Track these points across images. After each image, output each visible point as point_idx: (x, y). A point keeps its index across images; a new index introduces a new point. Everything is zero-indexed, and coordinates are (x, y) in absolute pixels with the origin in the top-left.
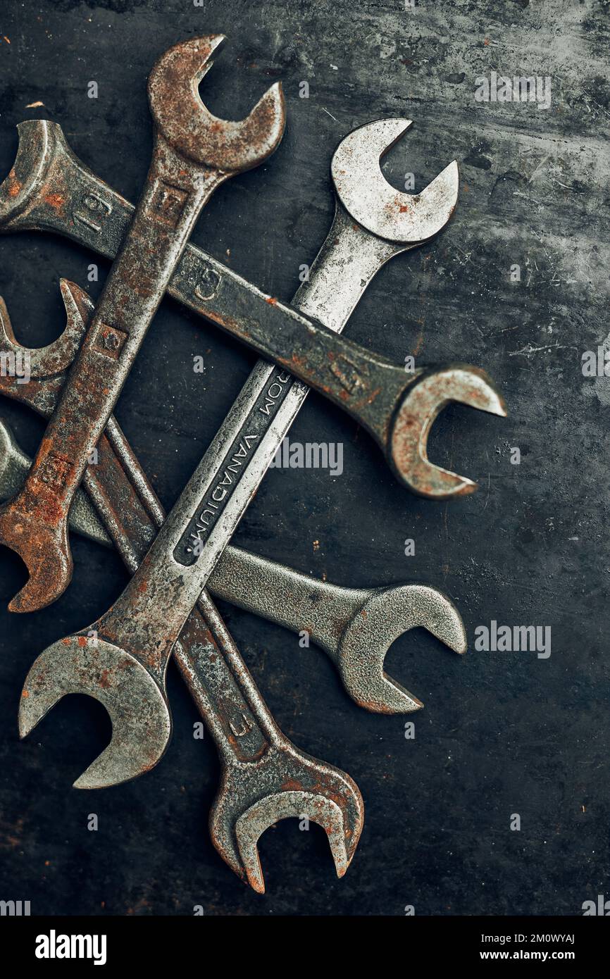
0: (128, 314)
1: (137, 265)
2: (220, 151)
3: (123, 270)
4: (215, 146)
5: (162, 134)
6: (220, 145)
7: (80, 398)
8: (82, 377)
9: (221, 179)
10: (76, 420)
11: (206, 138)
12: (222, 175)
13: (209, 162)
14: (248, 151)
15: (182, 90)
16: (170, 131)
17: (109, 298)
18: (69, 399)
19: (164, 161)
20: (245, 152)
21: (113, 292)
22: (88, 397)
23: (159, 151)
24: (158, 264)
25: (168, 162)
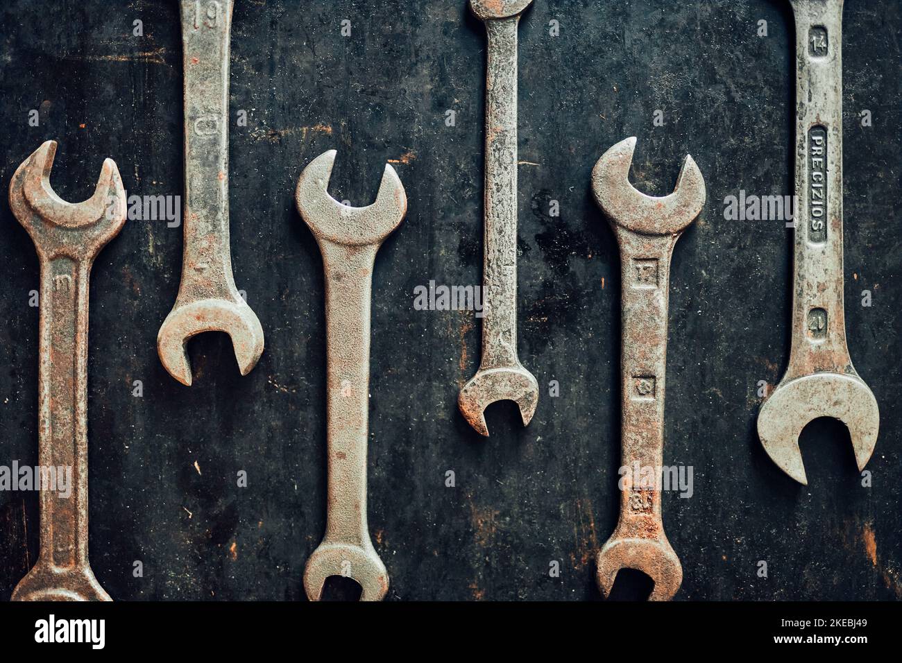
0: (649, 363)
1: (641, 325)
2: (669, 220)
3: (632, 334)
4: (664, 218)
5: (620, 225)
6: (667, 216)
7: (638, 437)
8: (634, 422)
9: (676, 239)
10: (642, 455)
11: (655, 216)
12: (676, 236)
13: (664, 232)
14: (689, 212)
15: (623, 188)
16: (625, 219)
17: (630, 358)
18: (630, 442)
19: (629, 243)
20: (687, 214)
21: (631, 352)
22: (643, 435)
23: (623, 238)
24: (656, 318)
25: (633, 243)
